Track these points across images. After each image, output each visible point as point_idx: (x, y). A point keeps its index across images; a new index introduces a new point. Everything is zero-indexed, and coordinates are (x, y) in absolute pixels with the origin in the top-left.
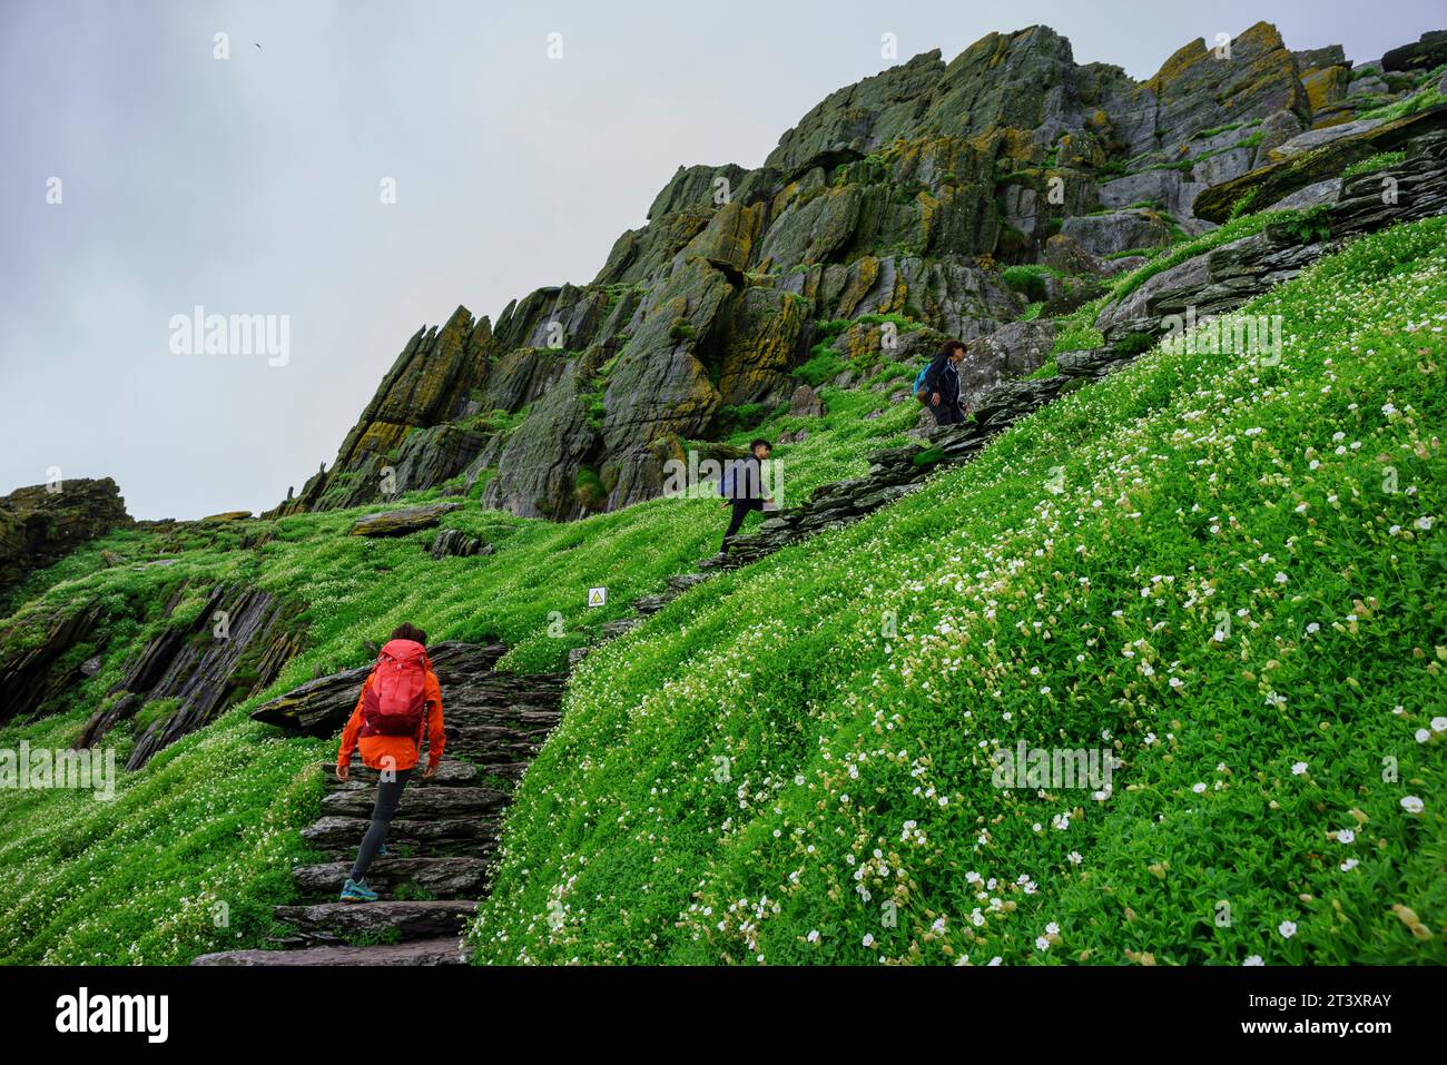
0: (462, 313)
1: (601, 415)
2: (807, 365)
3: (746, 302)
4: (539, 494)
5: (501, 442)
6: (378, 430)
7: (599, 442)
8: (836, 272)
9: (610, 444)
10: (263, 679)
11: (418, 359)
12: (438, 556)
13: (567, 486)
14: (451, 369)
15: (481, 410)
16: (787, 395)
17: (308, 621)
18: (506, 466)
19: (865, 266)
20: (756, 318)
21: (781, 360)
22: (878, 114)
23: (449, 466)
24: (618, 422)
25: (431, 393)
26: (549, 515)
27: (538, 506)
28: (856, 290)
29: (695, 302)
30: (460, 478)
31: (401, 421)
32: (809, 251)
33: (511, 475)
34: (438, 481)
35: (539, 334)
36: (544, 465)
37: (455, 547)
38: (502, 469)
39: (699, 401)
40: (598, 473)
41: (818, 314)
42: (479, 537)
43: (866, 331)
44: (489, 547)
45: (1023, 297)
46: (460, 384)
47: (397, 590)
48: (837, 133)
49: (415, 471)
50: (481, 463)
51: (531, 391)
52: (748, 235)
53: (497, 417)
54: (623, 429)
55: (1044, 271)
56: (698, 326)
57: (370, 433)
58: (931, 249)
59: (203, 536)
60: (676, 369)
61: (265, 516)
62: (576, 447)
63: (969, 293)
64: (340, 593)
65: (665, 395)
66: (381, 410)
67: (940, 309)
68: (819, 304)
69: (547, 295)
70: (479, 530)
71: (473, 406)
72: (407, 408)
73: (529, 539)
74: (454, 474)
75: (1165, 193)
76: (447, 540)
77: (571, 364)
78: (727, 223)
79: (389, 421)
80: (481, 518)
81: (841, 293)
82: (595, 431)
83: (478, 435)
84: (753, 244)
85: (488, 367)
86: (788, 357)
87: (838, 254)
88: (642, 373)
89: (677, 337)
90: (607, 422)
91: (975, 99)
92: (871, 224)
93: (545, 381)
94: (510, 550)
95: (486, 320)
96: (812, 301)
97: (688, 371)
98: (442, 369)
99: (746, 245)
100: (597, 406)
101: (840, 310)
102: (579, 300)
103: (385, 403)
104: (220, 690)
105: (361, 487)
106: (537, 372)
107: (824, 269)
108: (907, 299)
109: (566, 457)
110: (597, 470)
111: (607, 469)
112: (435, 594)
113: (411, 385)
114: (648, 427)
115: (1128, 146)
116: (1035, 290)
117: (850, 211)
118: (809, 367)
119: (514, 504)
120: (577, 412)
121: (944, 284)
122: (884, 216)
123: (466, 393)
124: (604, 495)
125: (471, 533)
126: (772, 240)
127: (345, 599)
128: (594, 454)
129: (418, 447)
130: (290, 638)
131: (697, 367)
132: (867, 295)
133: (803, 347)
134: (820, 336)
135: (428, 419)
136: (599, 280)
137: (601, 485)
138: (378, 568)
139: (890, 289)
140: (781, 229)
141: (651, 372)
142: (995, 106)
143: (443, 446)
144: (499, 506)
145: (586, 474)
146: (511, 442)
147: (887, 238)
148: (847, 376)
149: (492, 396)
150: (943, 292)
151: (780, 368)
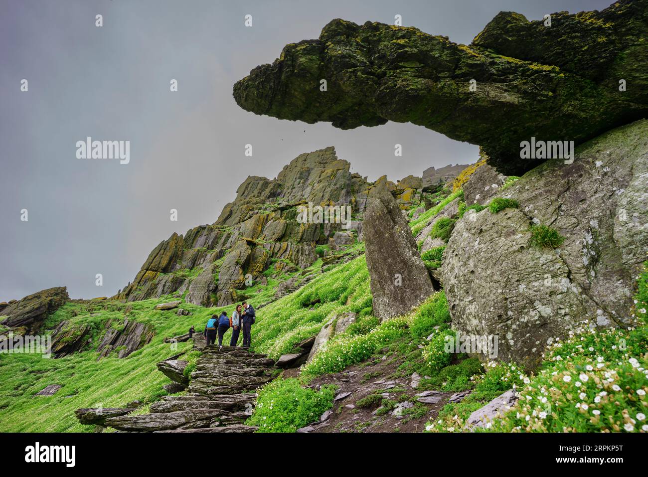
0: (175, 234)
1: (218, 280)
2: (267, 271)
3: (255, 252)
4: (201, 300)
5: (190, 282)
6: (149, 274)
7: (217, 287)
8: (278, 245)
9: (220, 288)
10: (148, 341)
11: (162, 251)
12: (179, 315)
13: (209, 298)
14: (172, 254)
15: (181, 268)
16: (261, 279)
17: (155, 329)
18: (192, 290)
19: (284, 245)
20: (256, 258)
21: (261, 270)
22: (312, 169)
23: (174, 288)
24: (222, 283)
25: (166, 262)
26: (204, 305)
27: (201, 303)
28: (281, 251)
29: (242, 254)
30: (177, 292)
31: (156, 271)
32: (274, 236)
33: (194, 293)
34: (171, 292)
35: (198, 241)
36: (203, 292)
37: (183, 313)
38: (190, 291)
39: (240, 280)
40: (216, 295)
41: (272, 257)
42: (188, 311)
43: (281, 264)
44: (191, 313)
45: (318, 256)
46: (174, 258)
47: (172, 323)
48: (298, 176)
49: (164, 289)
50: (184, 287)
51: (196, 263)
52: (261, 225)
53: (186, 272)
54: (223, 285)
55: (324, 248)
56: (242, 261)
57: (146, 274)
58: (301, 240)
59: (98, 305)
60: (236, 271)
61: (112, 298)
62: (211, 288)
63: (306, 255)
64: (161, 323)
65: (233, 278)
66: (150, 268)
67: (298, 259)
68: (273, 253)
69: (202, 228)
70: (189, 309)
71: (178, 266)
72: (158, 267)
73: (200, 312)
74: (175, 290)
75: (358, 228)
76: (181, 312)
77: (209, 256)
78: (255, 221)
79: (153, 271)
80: (188, 306)
81: (278, 251)
82: (216, 284)
83: (182, 278)
84: (262, 228)
85: (183, 253)
86: (263, 269)
87: (279, 239)
88: (228, 271)
89: (237, 263)
90: (219, 282)
91: (325, 189)
92: (289, 231)
93: (201, 259)
94: (196, 315)
95: (182, 235)
96: (271, 252)
97: (239, 272)
98: (169, 254)
99: (260, 228)
100: (217, 278)
101: (277, 256)
102: (212, 232)
103: (152, 265)
104: (138, 343)
105: (147, 292)
106: (198, 257)
107: (275, 243)
108: (291, 256)
109: (208, 291)
110: (216, 294)
111: (218, 294)
112: (182, 324)
113: (160, 259)
114: (228, 285)
115: (359, 209)
116: (321, 254)
117: (283, 228)
118: (266, 272)
119: (195, 302)
120: (212, 279)
121: (301, 252)
122: (292, 229)
123: (175, 261)
124: (217, 301)
125: (186, 310)
126: (267, 228)
127: (162, 325)
128: (215, 290)
129: (164, 281)
130: (152, 333)
131: (241, 271)
132: (284, 253)
133: (266, 266)
134: (271, 263)
135: (165, 270)
136: (217, 223)
137: (217, 298)
138: (166, 318)
139: (288, 252)
140: (269, 226)
141: (230, 271)
142: (329, 193)
143: (172, 282)
144: (190, 302)
145: (214, 295)
146: (193, 283)
147: (292, 235)
148: (275, 275)
149: (184, 264)
150: (300, 254)
151: (260, 272)
